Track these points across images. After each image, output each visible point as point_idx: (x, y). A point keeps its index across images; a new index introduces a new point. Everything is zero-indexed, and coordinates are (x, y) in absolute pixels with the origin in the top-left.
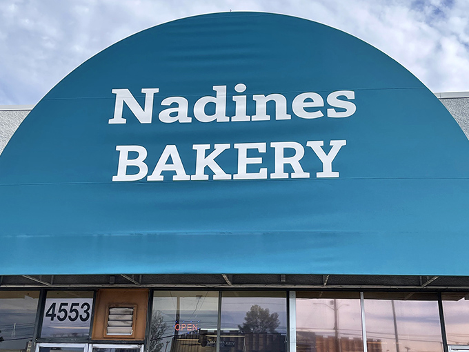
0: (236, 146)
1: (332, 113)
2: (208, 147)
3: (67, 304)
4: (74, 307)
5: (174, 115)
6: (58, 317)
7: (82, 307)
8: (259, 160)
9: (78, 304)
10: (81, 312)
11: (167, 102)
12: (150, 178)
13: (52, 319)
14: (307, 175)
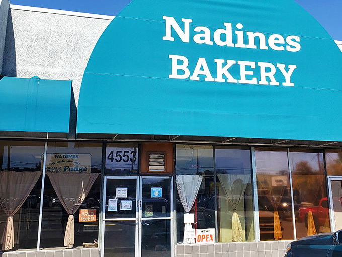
0: (239, 62)
1: (289, 49)
2: (223, 61)
3: (121, 152)
4: (126, 154)
5: (202, 38)
6: (116, 160)
7: (131, 153)
8: (252, 73)
9: (128, 152)
10: (131, 156)
11: (197, 29)
12: (191, 78)
13: (112, 161)
14: (278, 84)
